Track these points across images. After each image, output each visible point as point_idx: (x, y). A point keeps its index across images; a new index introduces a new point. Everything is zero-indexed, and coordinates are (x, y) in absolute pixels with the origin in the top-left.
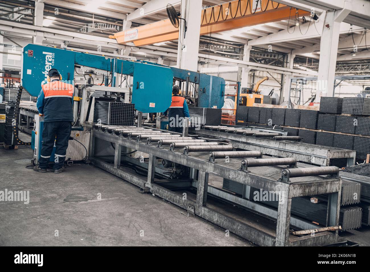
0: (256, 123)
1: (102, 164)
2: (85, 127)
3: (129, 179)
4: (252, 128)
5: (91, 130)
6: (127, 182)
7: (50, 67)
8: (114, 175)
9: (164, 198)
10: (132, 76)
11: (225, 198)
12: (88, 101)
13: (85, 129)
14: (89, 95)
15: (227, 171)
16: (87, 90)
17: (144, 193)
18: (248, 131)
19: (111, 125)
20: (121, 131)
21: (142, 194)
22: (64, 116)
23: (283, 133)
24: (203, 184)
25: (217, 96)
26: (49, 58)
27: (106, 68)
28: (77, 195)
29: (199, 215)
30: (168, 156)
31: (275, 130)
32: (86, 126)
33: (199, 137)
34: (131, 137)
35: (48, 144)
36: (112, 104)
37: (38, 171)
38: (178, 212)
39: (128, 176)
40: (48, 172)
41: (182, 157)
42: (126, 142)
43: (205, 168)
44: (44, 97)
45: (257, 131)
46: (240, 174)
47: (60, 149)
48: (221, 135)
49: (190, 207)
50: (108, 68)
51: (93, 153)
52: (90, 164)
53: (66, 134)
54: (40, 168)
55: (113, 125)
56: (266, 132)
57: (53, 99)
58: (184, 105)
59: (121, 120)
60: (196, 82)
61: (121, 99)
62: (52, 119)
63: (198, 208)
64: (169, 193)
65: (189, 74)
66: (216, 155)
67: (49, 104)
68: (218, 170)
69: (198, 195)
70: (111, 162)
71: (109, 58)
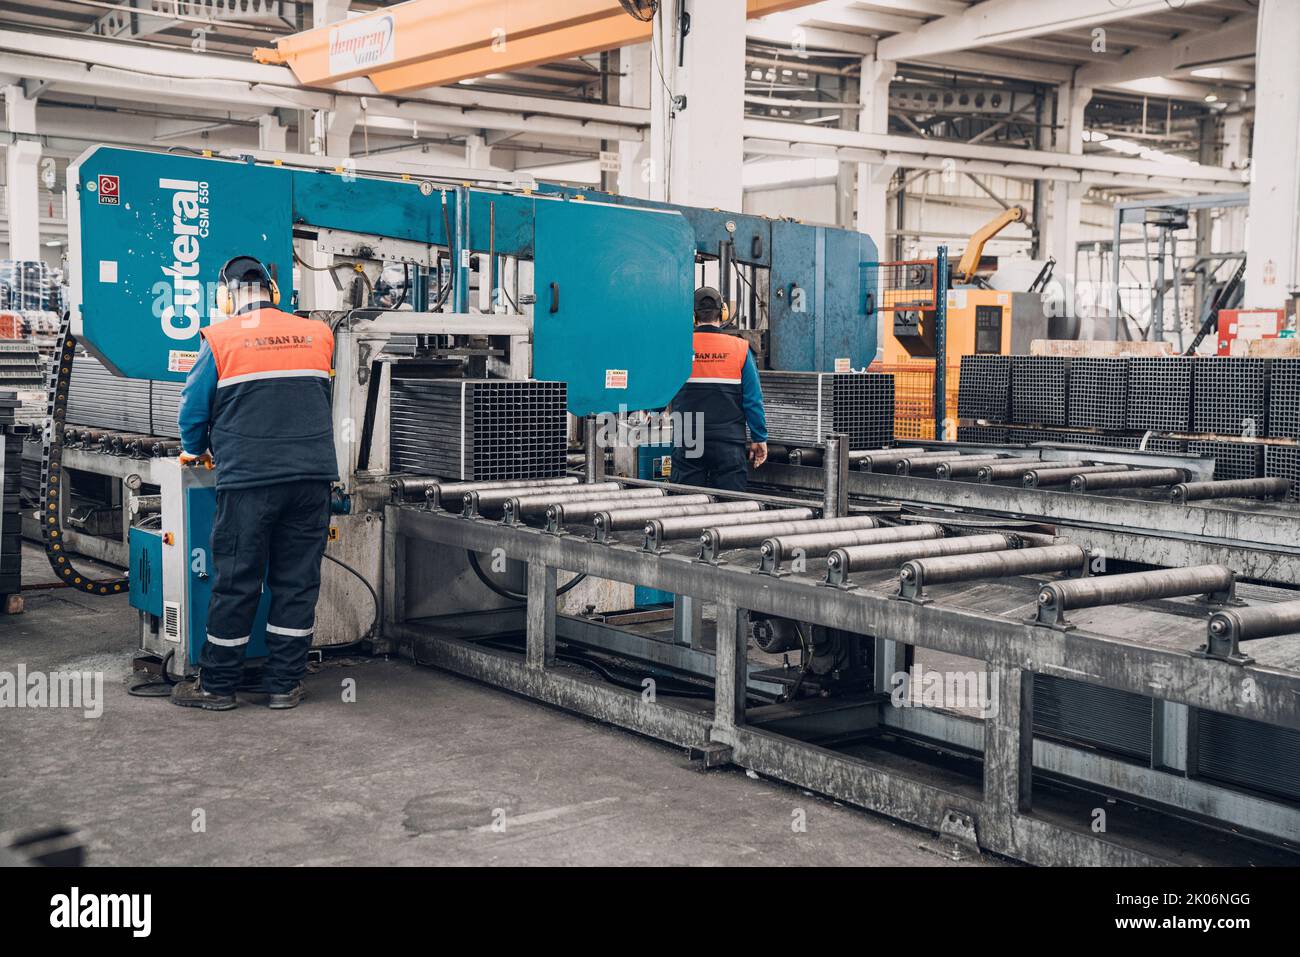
0: (1046, 426)
1: (460, 655)
2: (358, 497)
3: (616, 712)
4: (1041, 449)
5: (387, 508)
6: (607, 726)
7: (195, 244)
8: (534, 701)
9: (809, 786)
10: (529, 258)
11: (1056, 770)
12: (362, 382)
13: (356, 504)
14: (368, 354)
15: (1134, 661)
16: (355, 336)
17: (710, 769)
19: (477, 479)
20: (552, 507)
21: (701, 777)
22: (306, 460)
23: (1191, 467)
24: (1016, 721)
25: (850, 317)
26: (186, 206)
27: (421, 234)
28: (441, 800)
29: (1005, 853)
30: (818, 607)
31: (1150, 455)
32: (361, 492)
33: (904, 517)
34: (608, 534)
35: (240, 587)
36: (475, 392)
37: (196, 704)
38: (899, 842)
39: (605, 698)
40: (242, 705)
41: (894, 611)
42: (589, 553)
43: (1019, 651)
44: (218, 379)
46: (1204, 674)
47: (292, 603)
49: (952, 818)
50: (429, 233)
51: (403, 609)
52: (394, 655)
53: (316, 535)
54: (206, 694)
55: (486, 478)
56: (1115, 463)
57: (254, 387)
58: (744, 371)
59: (517, 456)
60: (759, 262)
62: (257, 475)
63: (993, 821)
64: (836, 763)
65: (731, 227)
66: (1069, 595)
68: (1089, 658)
69: (993, 766)
70: (512, 642)
71: (436, 186)
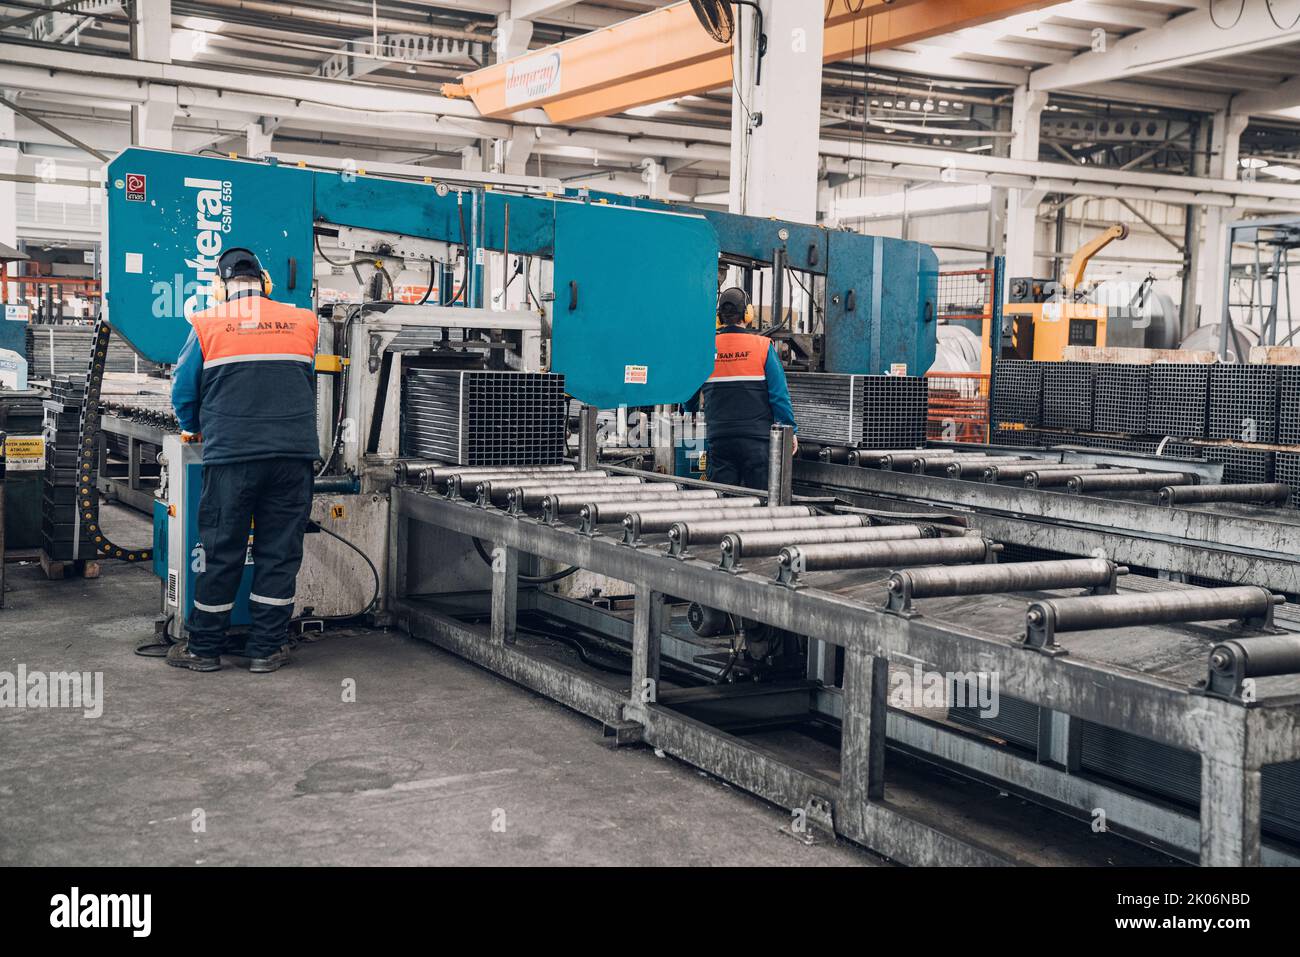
0: (1078, 430)
1: (443, 629)
2: (367, 478)
3: (556, 688)
4: (1062, 452)
5: (393, 489)
6: (548, 700)
7: (218, 238)
8: (495, 675)
9: (703, 766)
10: (549, 258)
12: (372, 370)
13: (366, 485)
14: (379, 344)
15: (965, 650)
16: (366, 327)
17: (621, 746)
18: (1047, 466)
19: (472, 464)
20: (512, 490)
21: (610, 753)
22: (284, 439)
23: (1201, 472)
24: (868, 708)
25: (907, 323)
26: (209, 204)
27: (441, 232)
28: (347, 764)
29: (856, 839)
30: (712, 590)
31: (1168, 460)
32: (369, 473)
33: (837, 507)
34: (554, 517)
35: (221, 557)
36: (471, 380)
37: (183, 665)
38: (763, 824)
39: (548, 675)
40: (227, 668)
41: (772, 595)
42: (538, 534)
43: (872, 638)
44: (203, 360)
45: (1084, 467)
46: (1021, 664)
47: (272, 574)
48: (930, 488)
49: (814, 803)
50: (448, 232)
51: (404, 585)
52: (394, 628)
53: (295, 510)
54: (193, 656)
55: (480, 464)
57: (236, 369)
58: (767, 368)
59: (512, 443)
60: (815, 269)
61: (508, 357)
62: (235, 452)
63: (848, 808)
64: (724, 745)
65: (784, 235)
66: (918, 583)
67: (223, 391)
68: (928, 646)
69: (848, 753)
70: (479, 619)
71: (452, 188)
